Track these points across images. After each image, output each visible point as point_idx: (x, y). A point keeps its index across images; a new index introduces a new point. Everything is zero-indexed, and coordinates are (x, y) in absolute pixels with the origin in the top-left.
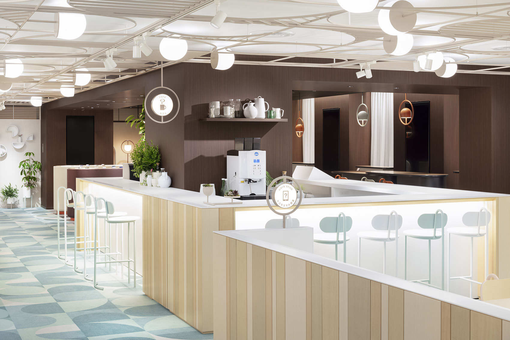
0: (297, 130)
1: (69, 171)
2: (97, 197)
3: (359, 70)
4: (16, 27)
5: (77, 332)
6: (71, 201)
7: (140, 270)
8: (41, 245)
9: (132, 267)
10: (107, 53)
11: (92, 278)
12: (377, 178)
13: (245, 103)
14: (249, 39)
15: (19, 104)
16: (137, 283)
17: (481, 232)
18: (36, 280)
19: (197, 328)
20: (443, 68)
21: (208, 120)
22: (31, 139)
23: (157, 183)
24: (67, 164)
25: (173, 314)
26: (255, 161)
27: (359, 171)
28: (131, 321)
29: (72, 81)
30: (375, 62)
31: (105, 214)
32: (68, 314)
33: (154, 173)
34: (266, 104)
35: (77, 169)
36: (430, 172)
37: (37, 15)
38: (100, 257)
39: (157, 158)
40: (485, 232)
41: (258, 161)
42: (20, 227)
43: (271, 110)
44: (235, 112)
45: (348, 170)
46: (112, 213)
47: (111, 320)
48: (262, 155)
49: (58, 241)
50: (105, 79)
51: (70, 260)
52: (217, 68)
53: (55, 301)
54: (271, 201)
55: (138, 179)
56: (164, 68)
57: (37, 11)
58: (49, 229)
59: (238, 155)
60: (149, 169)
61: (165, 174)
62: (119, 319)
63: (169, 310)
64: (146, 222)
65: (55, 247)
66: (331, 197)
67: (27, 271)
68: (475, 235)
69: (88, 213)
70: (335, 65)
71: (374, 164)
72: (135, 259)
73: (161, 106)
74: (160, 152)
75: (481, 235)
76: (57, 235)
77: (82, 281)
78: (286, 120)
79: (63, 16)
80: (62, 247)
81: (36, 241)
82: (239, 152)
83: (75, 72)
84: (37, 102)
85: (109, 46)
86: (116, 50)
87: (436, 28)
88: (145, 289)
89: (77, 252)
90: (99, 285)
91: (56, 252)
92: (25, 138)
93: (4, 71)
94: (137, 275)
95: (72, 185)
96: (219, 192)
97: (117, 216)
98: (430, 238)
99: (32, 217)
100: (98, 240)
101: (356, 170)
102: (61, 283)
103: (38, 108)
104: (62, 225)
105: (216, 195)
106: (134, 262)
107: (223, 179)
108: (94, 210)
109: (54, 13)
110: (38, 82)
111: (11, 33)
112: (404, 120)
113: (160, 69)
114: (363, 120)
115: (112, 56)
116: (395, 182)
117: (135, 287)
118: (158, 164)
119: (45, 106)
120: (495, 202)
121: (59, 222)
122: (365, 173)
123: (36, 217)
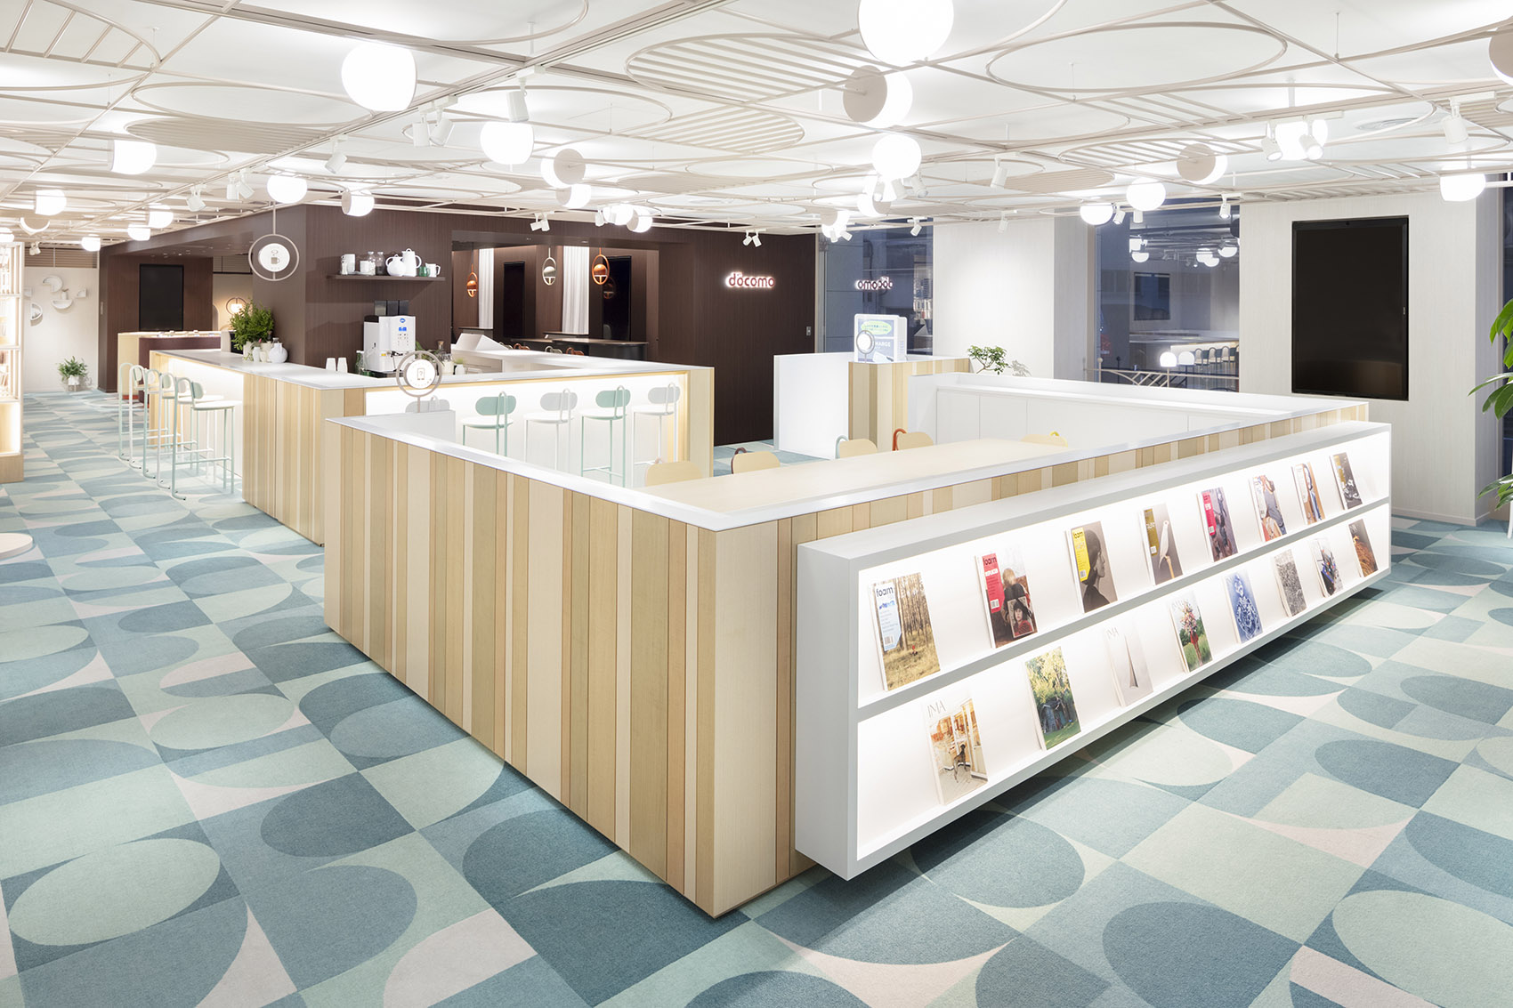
0: (469, 287)
1: (142, 340)
2: (179, 376)
3: (534, 221)
4: (49, 153)
5: (141, 556)
6: (141, 382)
7: (239, 469)
8: (93, 443)
9: (229, 467)
10: (192, 189)
11: (169, 484)
12: (565, 348)
13: (388, 256)
14: (388, 181)
15: (62, 247)
16: (235, 488)
17: (669, 411)
18: (82, 491)
19: (313, 539)
20: (635, 220)
21: (338, 277)
22: (83, 295)
23: (267, 357)
24: (140, 330)
25: (282, 524)
26: (400, 329)
27: (548, 339)
28: (222, 537)
29: (144, 219)
30: (553, 213)
31: (190, 399)
32: (128, 533)
33: (264, 345)
34: (417, 259)
35: (156, 337)
36: (630, 340)
37: (78, 141)
38: (182, 456)
39: (268, 325)
40: (673, 410)
41: (405, 329)
42: (61, 419)
43: (423, 265)
44: (376, 268)
45: (534, 338)
46: (201, 395)
47: (192, 536)
48: (410, 322)
49: (121, 437)
50: (197, 220)
51: (137, 462)
52: (350, 213)
53: (110, 518)
54: (402, 379)
55: (241, 352)
56: (277, 210)
57: (79, 136)
58: (109, 420)
59: (378, 322)
60: (257, 339)
61: (278, 346)
62: (204, 535)
63: (277, 520)
64: (246, 407)
65: (115, 445)
66: (501, 371)
67: (69, 479)
68: (663, 414)
69: (164, 398)
70: (506, 214)
71: (566, 330)
72: (232, 456)
73: (272, 258)
74: (273, 317)
75: (669, 414)
76: (117, 428)
77: (154, 489)
78: (443, 279)
79: (118, 144)
80: (126, 444)
81: (85, 437)
82: (380, 318)
83: (148, 210)
84: (92, 245)
85: (195, 181)
86: (205, 186)
87: (614, 180)
88: (245, 495)
89: (148, 451)
90: (181, 493)
91: (117, 452)
92: (73, 294)
93: (35, 204)
94: (235, 477)
95: (144, 362)
96: (353, 369)
97: (207, 400)
98: (611, 419)
99: (82, 404)
100: (179, 433)
101: (543, 338)
102: (122, 493)
103: (95, 253)
104: (126, 414)
105: (349, 372)
106: (232, 461)
107: (358, 352)
108: (173, 394)
109: (107, 141)
110: (91, 219)
111: (42, 159)
112: (598, 279)
113: (272, 211)
114: (550, 278)
115: (199, 194)
116: (586, 354)
117: (232, 492)
118: (270, 333)
119: (104, 250)
120: (686, 375)
121: (120, 410)
122: (551, 341)
123: (88, 404)
